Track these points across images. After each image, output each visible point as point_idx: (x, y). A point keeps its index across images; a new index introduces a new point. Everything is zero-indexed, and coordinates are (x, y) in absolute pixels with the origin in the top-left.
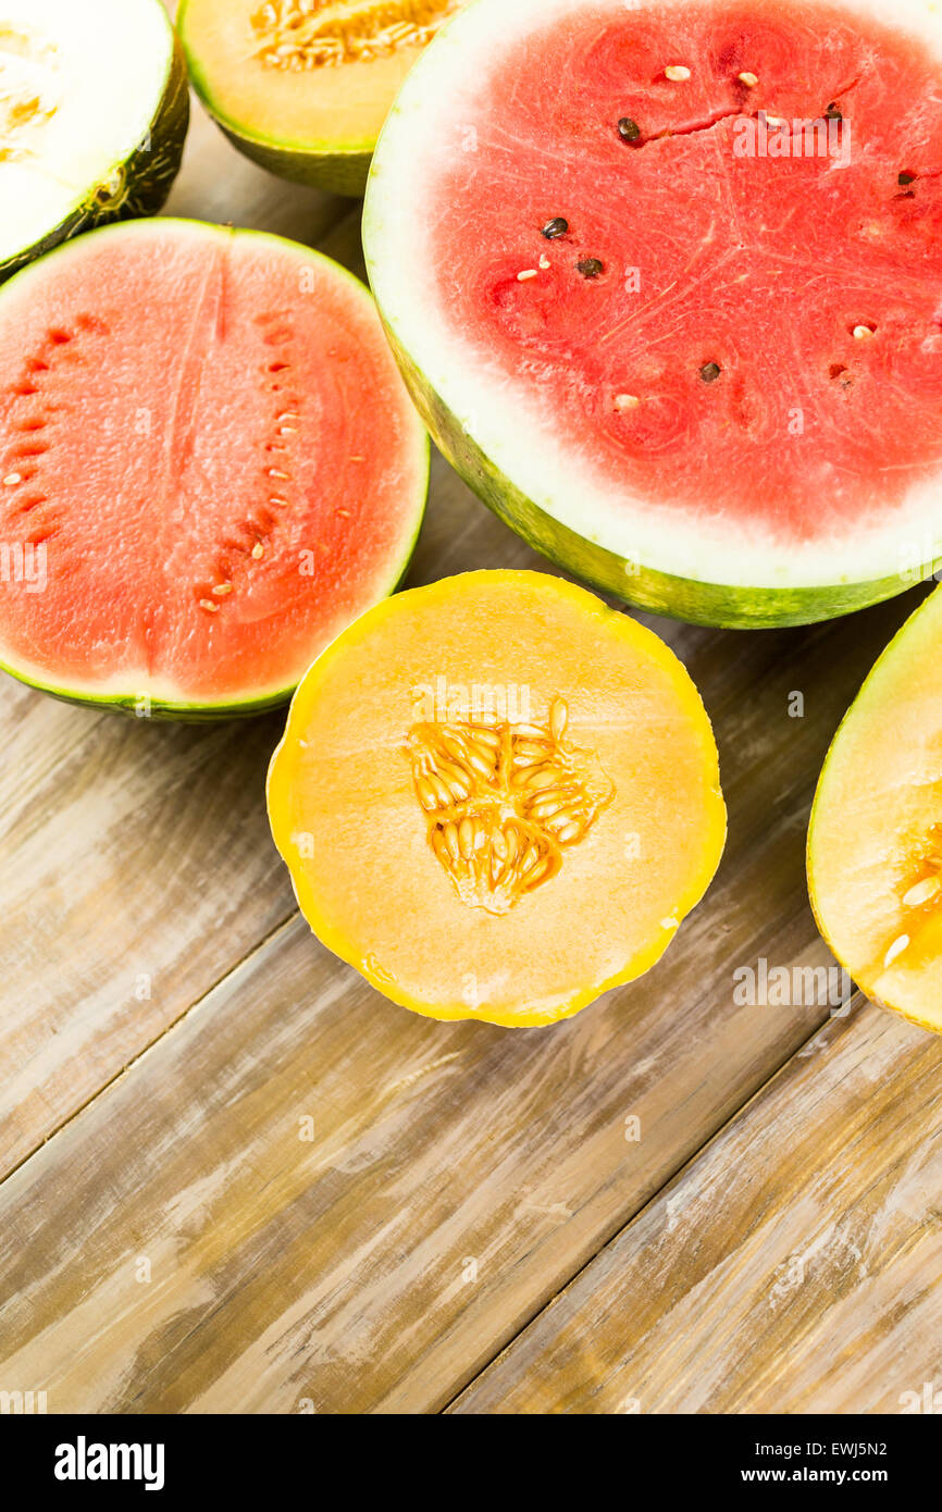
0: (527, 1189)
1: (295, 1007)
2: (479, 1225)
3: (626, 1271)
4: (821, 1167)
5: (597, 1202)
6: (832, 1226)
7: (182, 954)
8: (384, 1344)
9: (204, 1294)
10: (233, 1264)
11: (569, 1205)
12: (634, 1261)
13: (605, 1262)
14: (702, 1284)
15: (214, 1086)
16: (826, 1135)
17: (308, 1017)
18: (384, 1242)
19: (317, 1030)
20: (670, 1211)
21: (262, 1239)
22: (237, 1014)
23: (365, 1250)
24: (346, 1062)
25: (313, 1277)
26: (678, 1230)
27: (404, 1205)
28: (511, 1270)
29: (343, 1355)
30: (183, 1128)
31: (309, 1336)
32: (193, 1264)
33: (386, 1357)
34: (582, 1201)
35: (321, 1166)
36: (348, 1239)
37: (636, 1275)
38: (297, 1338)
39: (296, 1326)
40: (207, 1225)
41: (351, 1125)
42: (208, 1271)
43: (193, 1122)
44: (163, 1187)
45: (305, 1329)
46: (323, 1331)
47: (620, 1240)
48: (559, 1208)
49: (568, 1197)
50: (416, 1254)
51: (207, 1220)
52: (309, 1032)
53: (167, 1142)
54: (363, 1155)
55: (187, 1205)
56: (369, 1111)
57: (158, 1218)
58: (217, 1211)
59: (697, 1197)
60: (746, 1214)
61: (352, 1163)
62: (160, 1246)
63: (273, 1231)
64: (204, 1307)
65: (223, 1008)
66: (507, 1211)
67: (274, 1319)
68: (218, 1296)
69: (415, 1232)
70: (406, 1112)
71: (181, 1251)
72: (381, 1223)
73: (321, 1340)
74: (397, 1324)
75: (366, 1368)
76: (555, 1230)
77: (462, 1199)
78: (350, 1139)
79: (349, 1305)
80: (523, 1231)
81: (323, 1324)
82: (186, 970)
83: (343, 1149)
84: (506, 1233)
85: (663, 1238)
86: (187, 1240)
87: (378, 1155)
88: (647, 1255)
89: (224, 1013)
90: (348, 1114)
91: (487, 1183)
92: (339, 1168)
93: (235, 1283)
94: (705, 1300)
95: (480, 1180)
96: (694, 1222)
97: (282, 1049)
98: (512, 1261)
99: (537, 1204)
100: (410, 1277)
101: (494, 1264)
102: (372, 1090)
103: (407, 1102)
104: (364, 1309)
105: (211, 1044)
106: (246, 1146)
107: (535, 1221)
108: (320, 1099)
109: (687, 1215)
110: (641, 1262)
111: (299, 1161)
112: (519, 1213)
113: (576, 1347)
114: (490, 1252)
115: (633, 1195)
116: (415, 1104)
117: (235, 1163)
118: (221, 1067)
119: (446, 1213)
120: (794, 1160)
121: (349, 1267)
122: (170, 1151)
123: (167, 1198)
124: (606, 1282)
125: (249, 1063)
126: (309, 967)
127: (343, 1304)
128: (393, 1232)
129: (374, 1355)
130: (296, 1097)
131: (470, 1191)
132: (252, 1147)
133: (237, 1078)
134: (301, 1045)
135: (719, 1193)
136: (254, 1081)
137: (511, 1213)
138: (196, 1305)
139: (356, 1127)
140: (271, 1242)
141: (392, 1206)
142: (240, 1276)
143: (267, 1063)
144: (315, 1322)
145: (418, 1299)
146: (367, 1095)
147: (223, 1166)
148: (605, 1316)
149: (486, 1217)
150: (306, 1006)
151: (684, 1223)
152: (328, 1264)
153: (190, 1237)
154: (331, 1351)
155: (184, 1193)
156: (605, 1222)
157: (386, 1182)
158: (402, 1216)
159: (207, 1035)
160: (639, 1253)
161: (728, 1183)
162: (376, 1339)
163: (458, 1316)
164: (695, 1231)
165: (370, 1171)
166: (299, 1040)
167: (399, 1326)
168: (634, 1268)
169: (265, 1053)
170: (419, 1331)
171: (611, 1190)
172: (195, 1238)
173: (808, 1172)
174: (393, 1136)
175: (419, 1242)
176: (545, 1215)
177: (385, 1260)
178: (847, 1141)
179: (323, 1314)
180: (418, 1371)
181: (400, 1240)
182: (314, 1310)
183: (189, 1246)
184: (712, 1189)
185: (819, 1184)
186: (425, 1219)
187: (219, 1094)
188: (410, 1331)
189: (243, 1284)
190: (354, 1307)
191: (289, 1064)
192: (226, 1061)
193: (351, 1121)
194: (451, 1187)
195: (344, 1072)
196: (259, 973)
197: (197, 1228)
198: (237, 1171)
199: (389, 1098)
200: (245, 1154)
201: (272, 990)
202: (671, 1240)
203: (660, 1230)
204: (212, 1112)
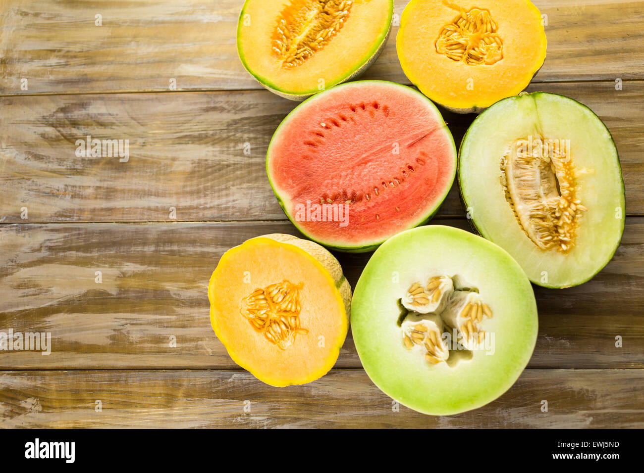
0: (207, 339)
1: (199, 244)
2: (188, 337)
3: (209, 380)
4: (278, 401)
5: (220, 358)
6: (266, 418)
7: (186, 206)
8: (140, 342)
9: (114, 292)
10: (126, 291)
11: (213, 352)
12: (213, 380)
13: (206, 373)
14: (223, 400)
15: (162, 245)
16: (287, 396)
17: (199, 249)
18: (163, 319)
19: (198, 255)
20: (233, 376)
21: (139, 292)
22: (184, 233)
23: (158, 317)
24: (197, 269)
25: (141, 311)
26: (230, 382)
27: (176, 315)
28: (185, 354)
29: (130, 335)
30: (146, 249)
31: (127, 324)
32: (118, 282)
33: (138, 345)
34: (217, 354)
35: (168, 288)
36: (157, 311)
37: (210, 383)
38: (124, 322)
39: (126, 319)
40: (130, 277)
41: (183, 285)
42: (120, 287)
43: (149, 249)
44: (129, 258)
45: (127, 321)
46: (131, 326)
47: (215, 372)
48: (210, 351)
49: (214, 350)
50: (169, 329)
51: (131, 276)
52: (196, 253)
53: (139, 248)
54: (179, 294)
55: (130, 267)
56: (190, 285)
57: (121, 264)
58: (135, 275)
59: (242, 380)
60: (249, 395)
61: (175, 294)
62: (114, 271)
63: (142, 292)
64: (111, 295)
65: (183, 229)
66: (197, 339)
67: (124, 312)
68: (117, 295)
69: (173, 324)
70: (198, 294)
71: (119, 277)
72: (167, 314)
73: (128, 327)
74: (148, 340)
75: (132, 343)
76: (204, 355)
77: (191, 327)
78: (180, 288)
79: (142, 326)
80: (197, 348)
81: (132, 324)
82: (183, 211)
83: (176, 289)
84: (192, 345)
85: (226, 381)
86: (122, 276)
87: (182, 298)
88: (217, 381)
89: (181, 230)
90: (185, 282)
91: (200, 329)
92: (171, 292)
93: (123, 296)
94: (220, 404)
95: (199, 326)
96: (236, 385)
97: (186, 251)
98: (187, 352)
99: (206, 345)
100: (161, 333)
101: (183, 349)
102: (196, 281)
103: (201, 292)
104: (145, 330)
105: (171, 235)
106: (156, 267)
107: (202, 348)
108: (183, 272)
109: (236, 381)
110: (215, 381)
111: (164, 281)
112: (200, 343)
113: (180, 385)
114: (184, 345)
115: (230, 364)
116: (203, 294)
117: (149, 268)
118: (168, 242)
119: (184, 327)
120: (273, 394)
121: (151, 317)
122: (138, 251)
123: (127, 262)
124: (202, 378)
125: (175, 248)
126: (211, 238)
127: (141, 324)
128: (168, 319)
129: (136, 342)
130: (178, 266)
131: (194, 327)
132: (157, 268)
133: (169, 248)
134: (191, 255)
135: (248, 384)
136: (172, 253)
137: (198, 341)
138: (110, 292)
139: (184, 286)
140: (140, 294)
141: (172, 312)
142: (125, 295)
143: (179, 252)
144: (132, 322)
145: (159, 340)
146: (194, 281)
147: (146, 266)
148: (195, 385)
149: (192, 336)
150: (201, 247)
151: (233, 382)
152: (147, 312)
153: (124, 275)
154: (128, 332)
155: (132, 264)
156: (217, 364)
157: (178, 306)
158: (173, 317)
159: (173, 231)
160: (216, 379)
161: (253, 383)
162: (141, 339)
163: (163, 352)
164: (234, 387)
165: (177, 300)
166: (191, 253)
167: (148, 341)
168: (211, 381)
169: (181, 249)
170: (151, 347)
171: (226, 358)
172: (124, 276)
173: (274, 399)
174: (190, 297)
175: (171, 327)
176: (205, 349)
177: (160, 324)
178: (291, 402)
179: (135, 322)
180: (142, 356)
181: (168, 322)
182: (134, 319)
183: (121, 277)
184: (248, 381)
185: (273, 405)
186: (178, 323)
187: (161, 248)
188: (149, 345)
189: (124, 298)
190: (142, 327)
191: (184, 256)
192: (171, 242)
193: (184, 284)
194: (191, 321)
195: (194, 271)
196: (198, 228)
197: (127, 275)
198: (148, 270)
199: (198, 287)
200: (153, 268)
201: (197, 235)
202: (226, 383)
203: (227, 378)
204: (156, 251)
